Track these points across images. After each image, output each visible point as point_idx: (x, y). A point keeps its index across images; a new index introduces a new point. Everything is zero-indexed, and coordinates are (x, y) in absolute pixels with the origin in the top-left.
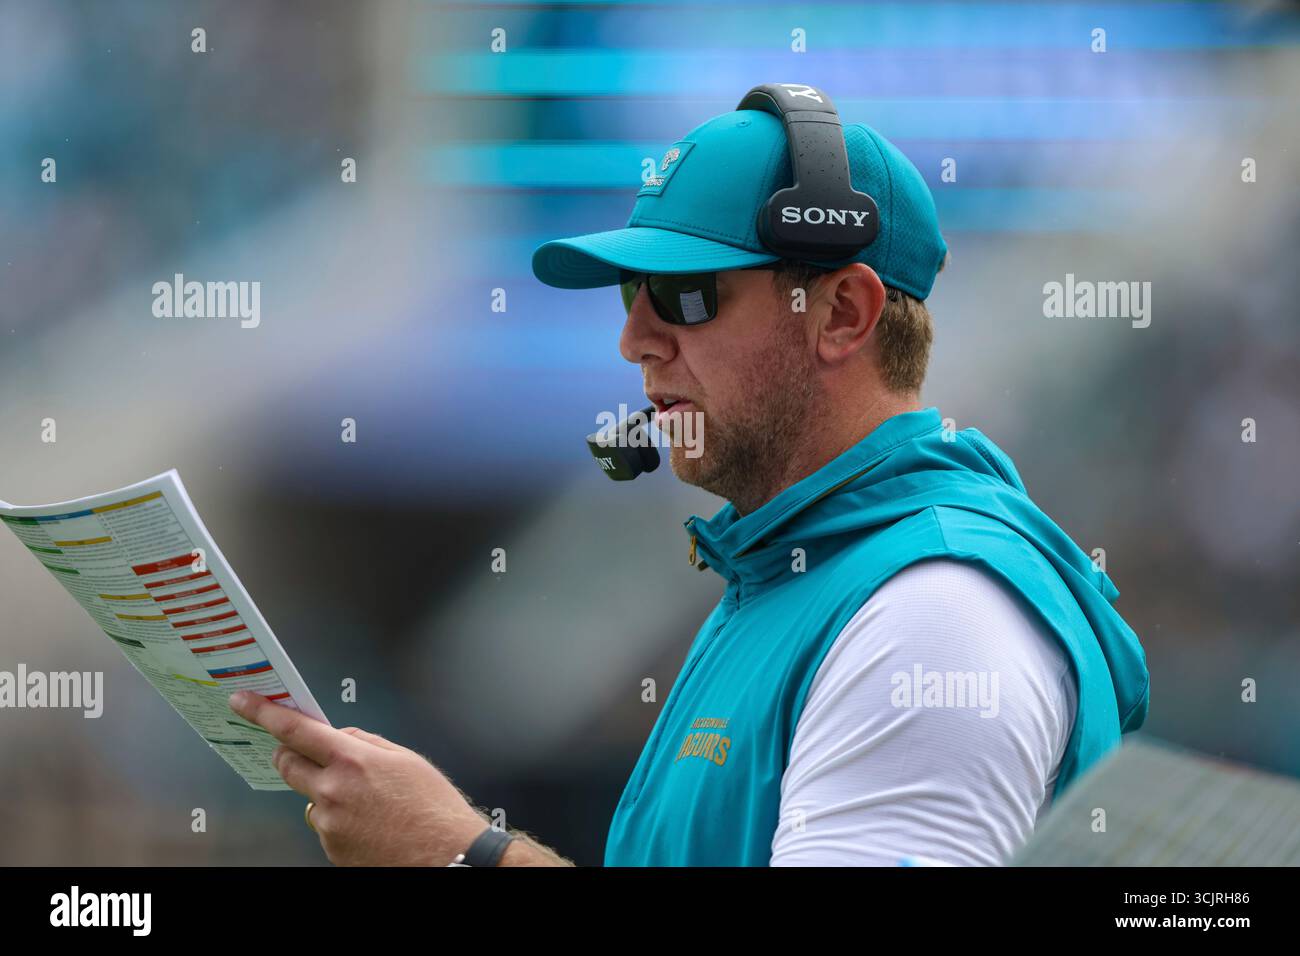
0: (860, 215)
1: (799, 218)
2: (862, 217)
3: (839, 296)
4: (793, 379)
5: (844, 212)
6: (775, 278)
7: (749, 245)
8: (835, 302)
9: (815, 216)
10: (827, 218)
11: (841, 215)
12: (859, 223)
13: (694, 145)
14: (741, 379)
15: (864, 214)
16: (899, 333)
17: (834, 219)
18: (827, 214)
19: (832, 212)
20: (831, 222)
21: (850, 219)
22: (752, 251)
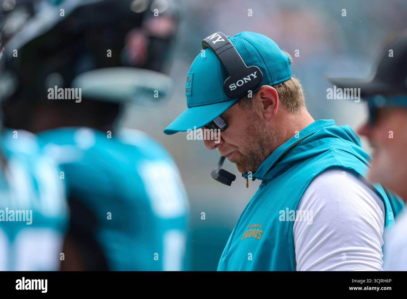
0: (254, 74)
1: (236, 87)
2: (255, 74)
3: (262, 98)
4: (260, 131)
5: (248, 76)
6: (239, 105)
7: (226, 99)
8: (262, 100)
9: (240, 83)
10: (244, 81)
11: (248, 78)
12: (255, 77)
13: (193, 74)
14: (244, 140)
15: (255, 73)
16: (287, 96)
17: (247, 80)
18: (244, 80)
19: (245, 79)
20: (246, 82)
21: (252, 77)
22: (228, 101)
